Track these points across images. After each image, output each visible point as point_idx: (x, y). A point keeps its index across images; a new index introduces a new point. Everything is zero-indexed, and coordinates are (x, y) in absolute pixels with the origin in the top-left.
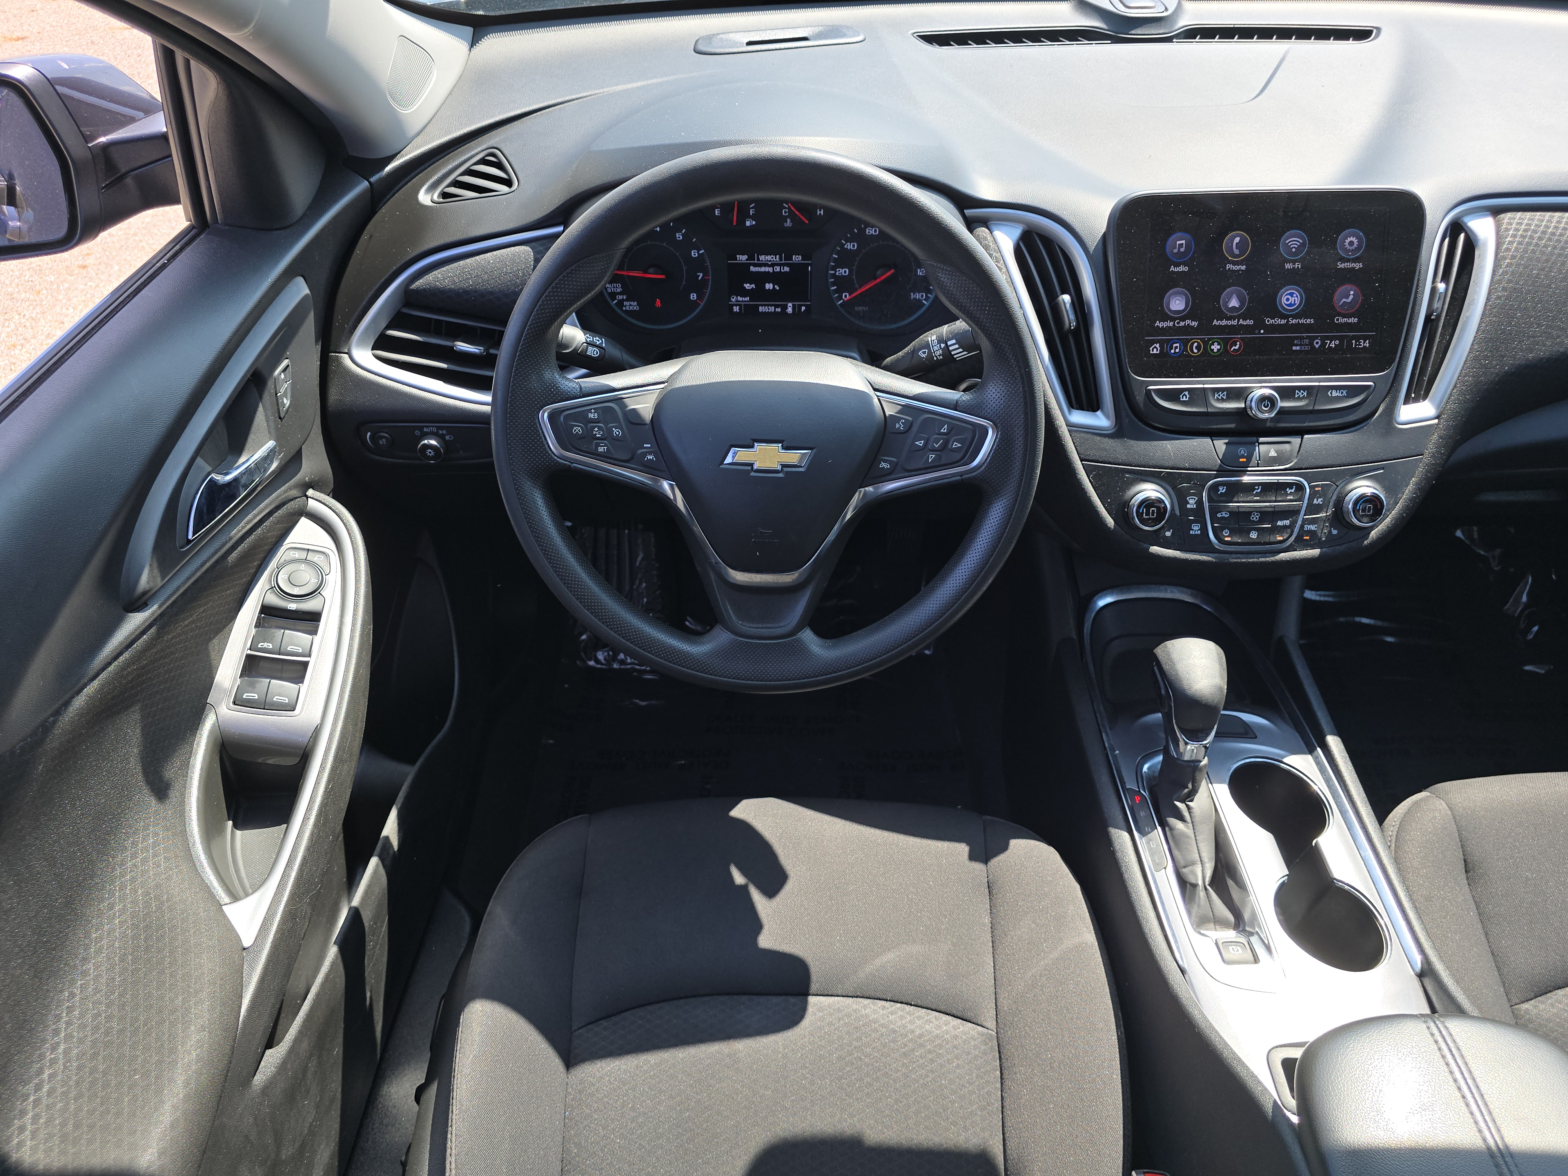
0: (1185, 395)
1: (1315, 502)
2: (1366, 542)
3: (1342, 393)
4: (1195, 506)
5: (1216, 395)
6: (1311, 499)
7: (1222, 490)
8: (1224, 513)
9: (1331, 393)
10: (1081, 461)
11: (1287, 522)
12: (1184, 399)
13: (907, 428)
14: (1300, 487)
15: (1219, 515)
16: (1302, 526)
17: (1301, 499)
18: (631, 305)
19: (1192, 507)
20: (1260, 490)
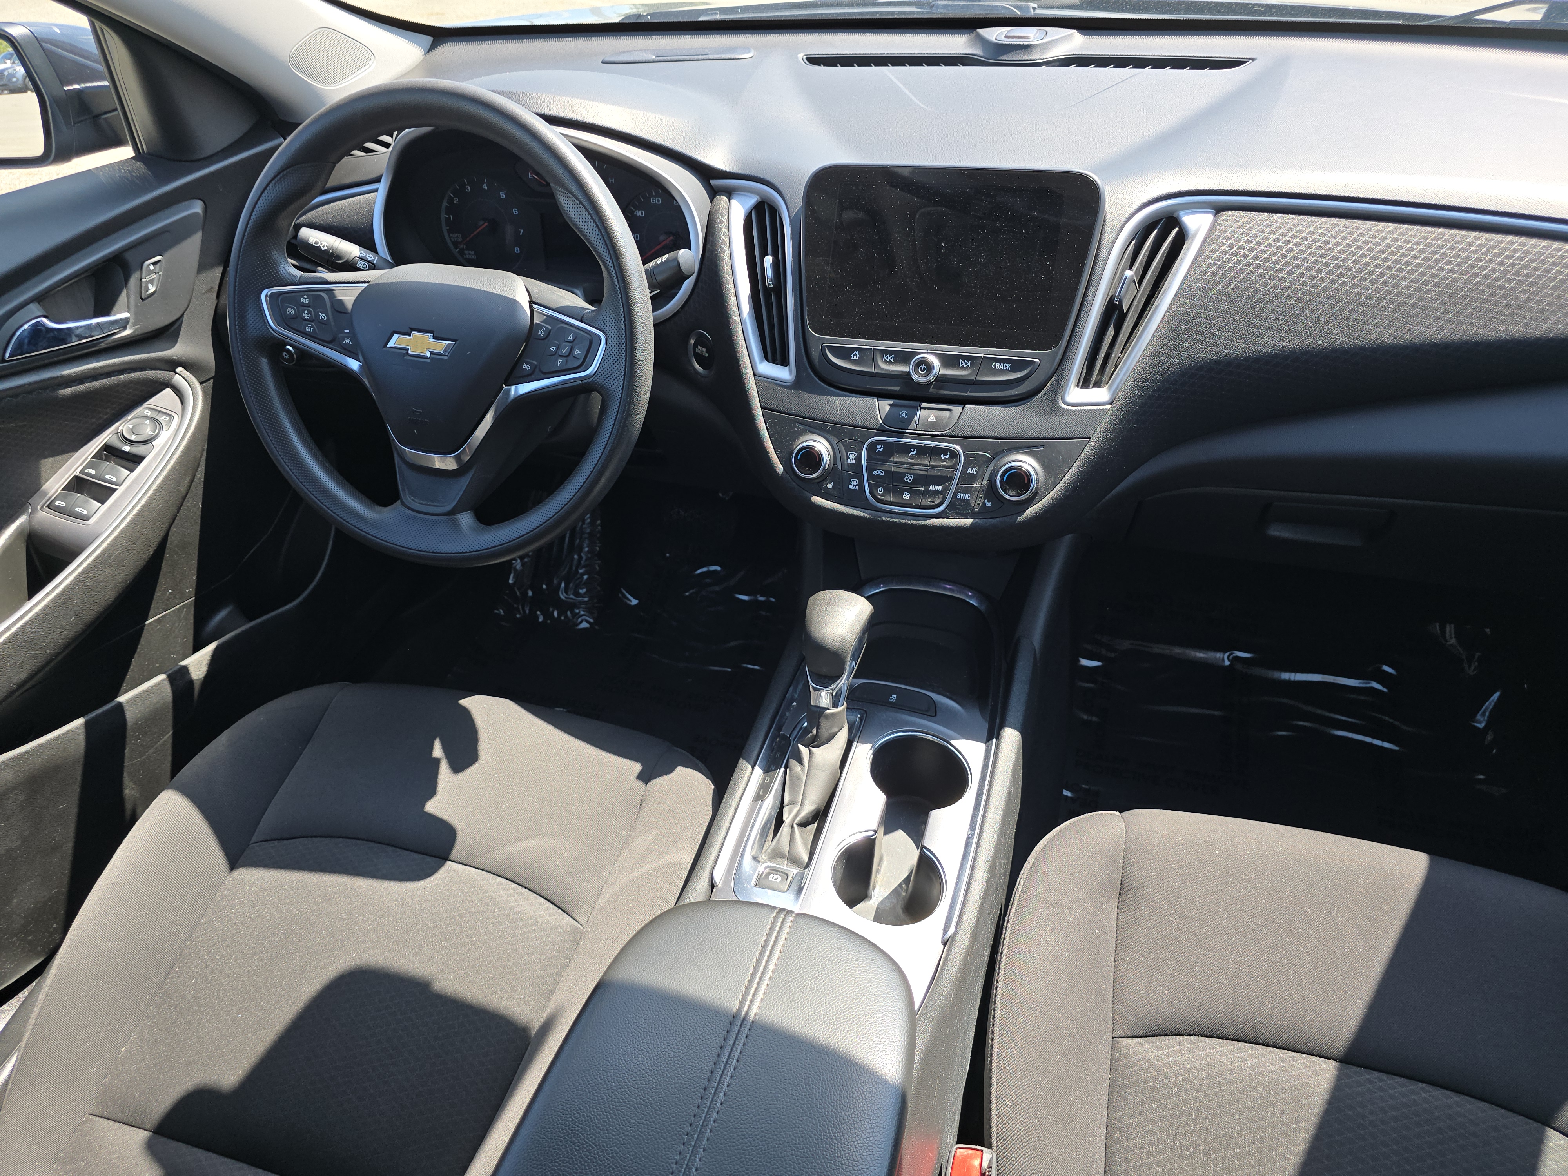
0: (856, 354)
1: (969, 471)
2: (1020, 519)
3: (1006, 366)
4: (854, 462)
5: (885, 358)
6: (965, 468)
7: (880, 448)
8: (879, 471)
9: (995, 366)
10: (762, 409)
11: (939, 488)
12: (855, 358)
13: (545, 336)
14: (954, 455)
15: (875, 473)
16: (955, 495)
17: (954, 467)
18: (469, 254)
19: (852, 462)
20: (915, 452)
